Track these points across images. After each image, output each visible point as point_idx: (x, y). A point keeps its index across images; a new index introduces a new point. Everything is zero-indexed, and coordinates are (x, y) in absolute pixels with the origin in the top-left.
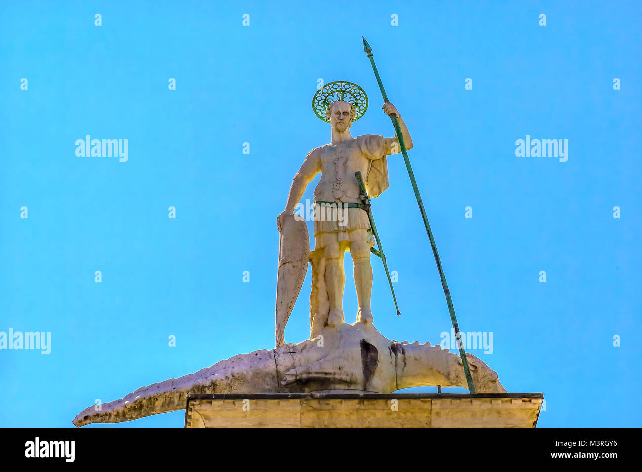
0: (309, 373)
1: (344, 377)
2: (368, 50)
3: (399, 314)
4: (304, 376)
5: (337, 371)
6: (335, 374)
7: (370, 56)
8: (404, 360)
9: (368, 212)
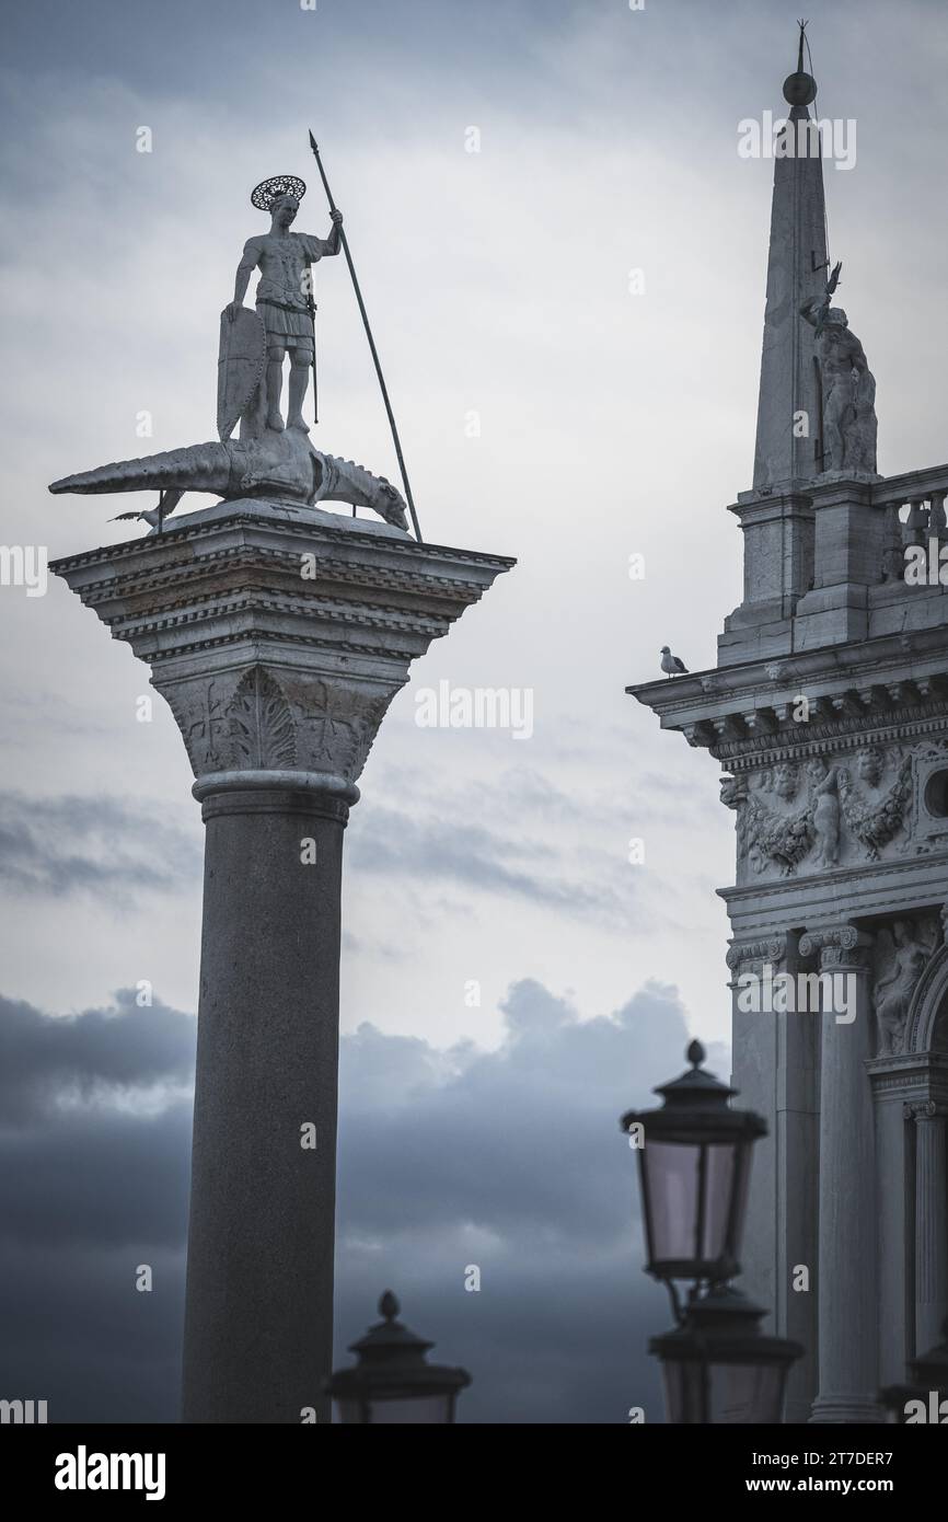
0: (269, 480)
1: (297, 489)
2: (314, 145)
3: (316, 422)
4: (265, 482)
5: (293, 482)
6: (290, 484)
7: (316, 153)
8: (338, 477)
9: (313, 319)
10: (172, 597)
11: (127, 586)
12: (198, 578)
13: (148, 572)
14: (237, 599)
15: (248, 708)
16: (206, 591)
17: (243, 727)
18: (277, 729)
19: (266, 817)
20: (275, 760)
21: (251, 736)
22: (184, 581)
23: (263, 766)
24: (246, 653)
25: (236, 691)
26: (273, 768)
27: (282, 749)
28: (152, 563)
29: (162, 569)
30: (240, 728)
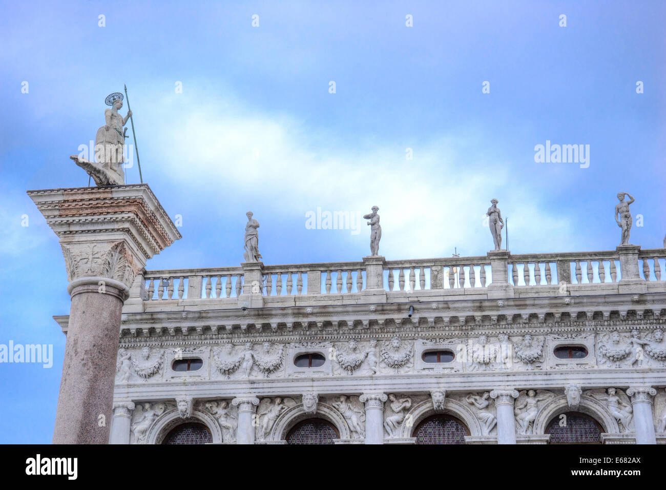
10: (89, 211)
11: (66, 205)
12: (109, 205)
13: (82, 200)
14: (126, 216)
15: (112, 255)
16: (109, 211)
17: (109, 262)
18: (120, 266)
19: (110, 296)
20: (117, 277)
21: (111, 266)
22: (100, 206)
23: (112, 278)
24: (119, 237)
25: (110, 249)
26: (115, 279)
27: (120, 274)
28: (86, 197)
29: (90, 200)
30: (107, 263)
